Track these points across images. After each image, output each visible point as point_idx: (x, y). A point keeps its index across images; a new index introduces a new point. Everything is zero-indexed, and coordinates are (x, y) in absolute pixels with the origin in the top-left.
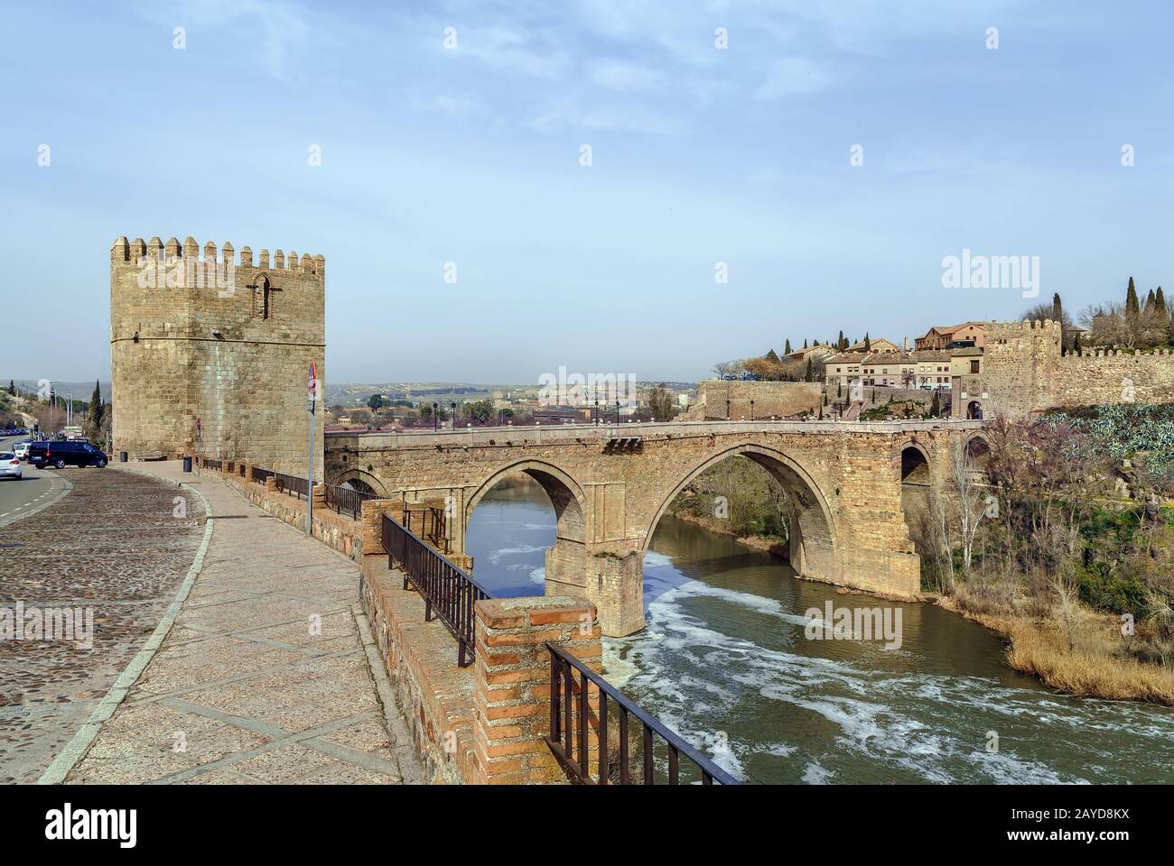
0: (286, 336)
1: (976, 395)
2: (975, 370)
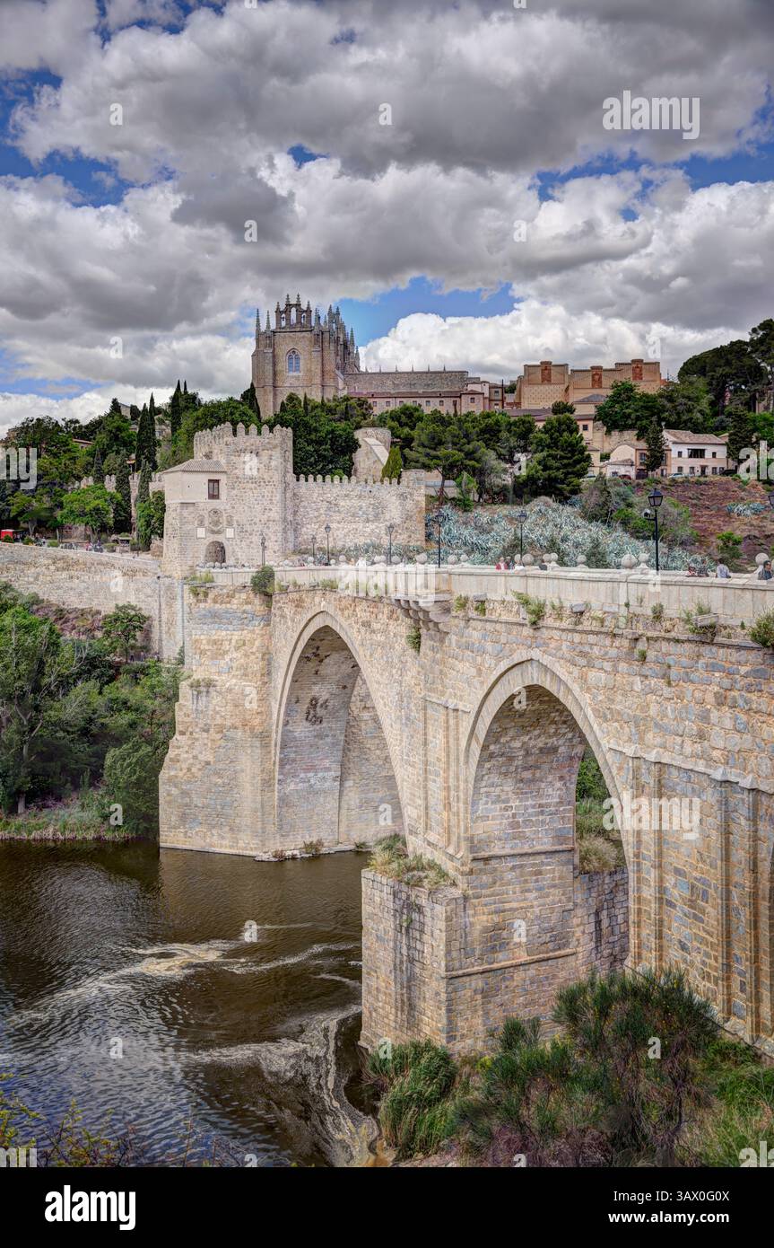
1: (218, 532)
2: (214, 496)
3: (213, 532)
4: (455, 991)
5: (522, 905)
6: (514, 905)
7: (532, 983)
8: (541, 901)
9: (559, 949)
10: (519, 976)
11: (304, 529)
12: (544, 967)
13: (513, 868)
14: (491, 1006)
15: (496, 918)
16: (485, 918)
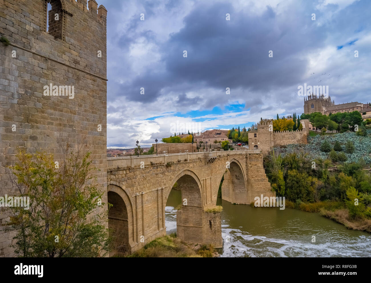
0: (76, 62)
1: (256, 143)
2: (255, 136)
3: (255, 143)
4: (179, 228)
5: (192, 216)
6: (190, 215)
7: (194, 231)
8: (196, 216)
9: (200, 226)
10: (191, 229)
11: (277, 142)
12: (196, 228)
13: (190, 208)
14: (185, 233)
15: (186, 217)
16: (184, 216)
